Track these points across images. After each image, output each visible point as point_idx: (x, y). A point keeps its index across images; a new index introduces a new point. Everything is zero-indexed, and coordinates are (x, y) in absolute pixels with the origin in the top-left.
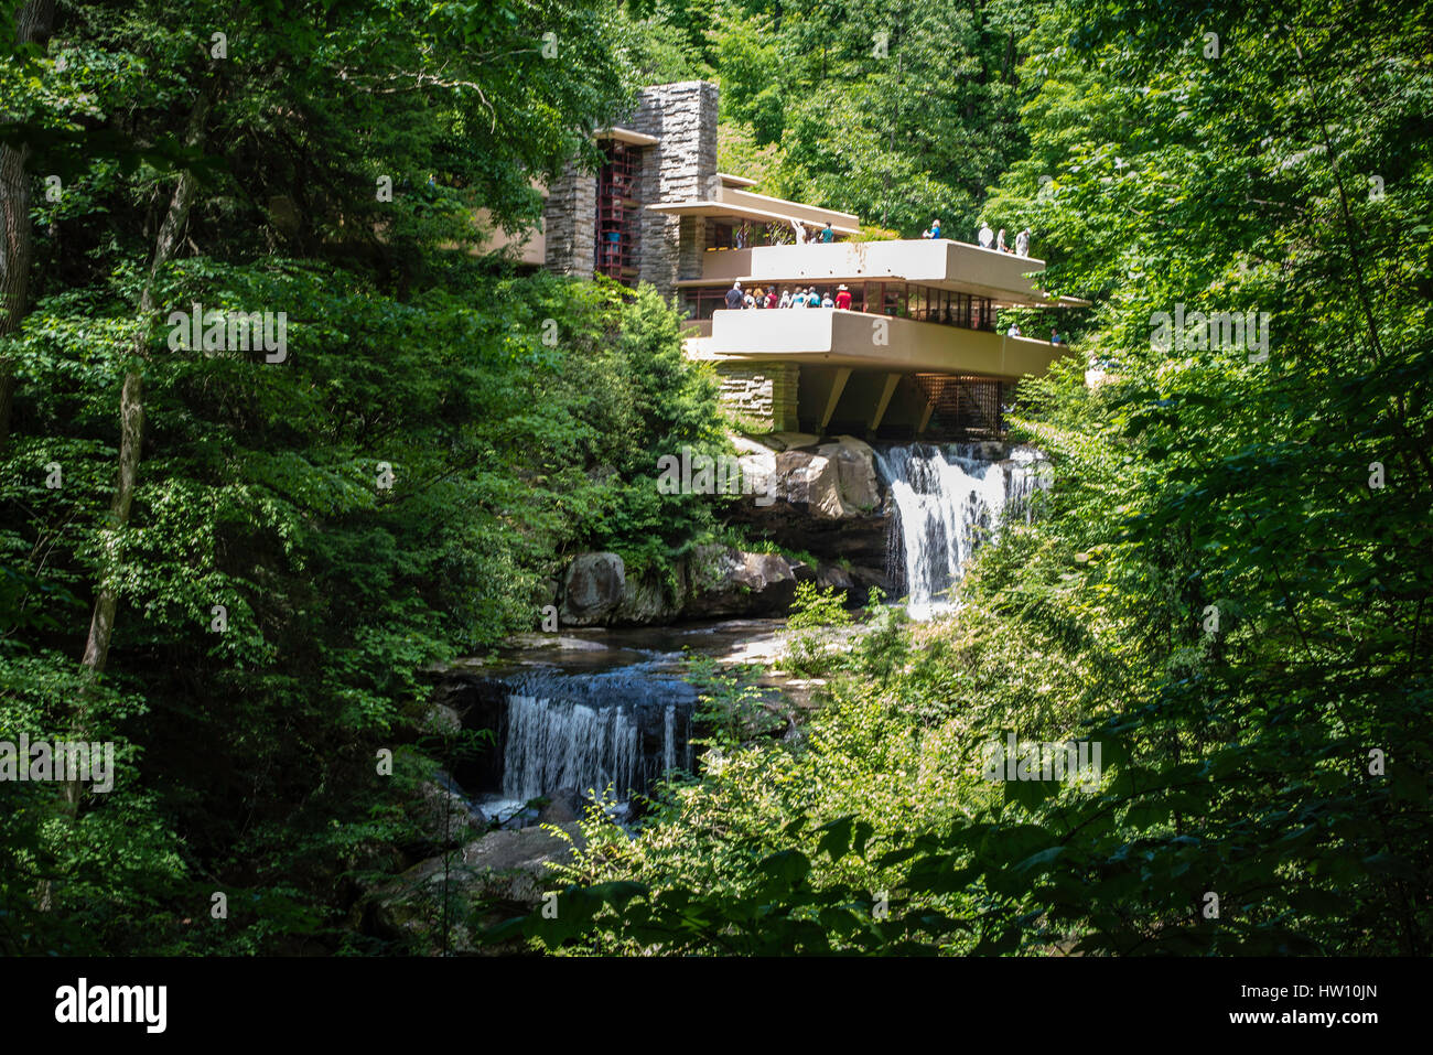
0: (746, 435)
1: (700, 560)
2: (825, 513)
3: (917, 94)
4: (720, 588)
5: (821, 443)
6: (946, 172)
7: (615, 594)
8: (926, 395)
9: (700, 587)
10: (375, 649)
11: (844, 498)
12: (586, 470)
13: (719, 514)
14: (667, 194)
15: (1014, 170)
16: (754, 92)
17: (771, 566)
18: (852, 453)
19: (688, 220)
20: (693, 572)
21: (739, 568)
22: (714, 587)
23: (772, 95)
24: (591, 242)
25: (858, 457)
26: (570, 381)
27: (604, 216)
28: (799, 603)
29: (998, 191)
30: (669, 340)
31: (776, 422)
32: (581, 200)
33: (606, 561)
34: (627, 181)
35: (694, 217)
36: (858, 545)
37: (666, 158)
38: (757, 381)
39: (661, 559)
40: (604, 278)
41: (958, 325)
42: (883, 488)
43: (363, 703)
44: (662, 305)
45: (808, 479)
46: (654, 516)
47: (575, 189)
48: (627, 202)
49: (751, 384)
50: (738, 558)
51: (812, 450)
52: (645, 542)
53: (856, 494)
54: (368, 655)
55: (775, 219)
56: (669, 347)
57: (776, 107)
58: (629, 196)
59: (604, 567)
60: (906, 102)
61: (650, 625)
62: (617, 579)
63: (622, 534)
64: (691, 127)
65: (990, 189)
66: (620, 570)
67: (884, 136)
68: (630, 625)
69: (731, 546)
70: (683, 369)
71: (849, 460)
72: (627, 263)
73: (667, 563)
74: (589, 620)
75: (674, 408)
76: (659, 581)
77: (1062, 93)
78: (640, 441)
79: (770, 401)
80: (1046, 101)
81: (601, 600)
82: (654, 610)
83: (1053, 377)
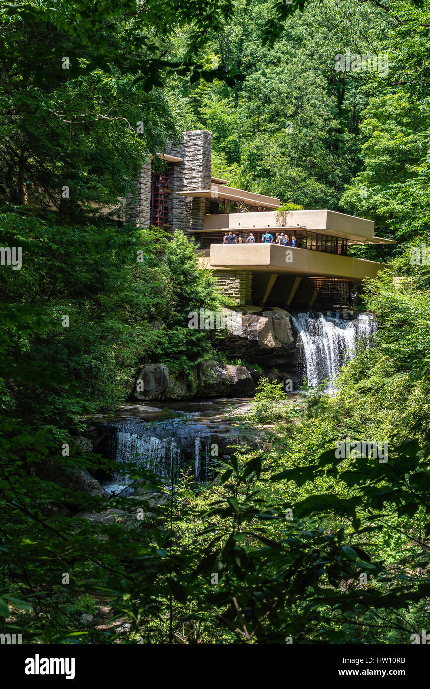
0: (226, 306)
1: (205, 367)
2: (266, 345)
3: (308, 138)
4: (215, 382)
5: (264, 310)
6: (322, 177)
7: (164, 384)
8: (314, 287)
9: (205, 382)
10: (59, 405)
11: (276, 338)
12: (149, 322)
13: (214, 346)
14: (186, 186)
15: (358, 176)
16: (225, 137)
17: (240, 372)
18: (279, 315)
19: (197, 200)
20: (201, 374)
21: (224, 372)
22: (211, 381)
23: (234, 138)
24: (148, 210)
25: (283, 318)
26: (141, 279)
27: (155, 197)
28: (260, 387)
29: (350, 187)
30: (190, 258)
31: (241, 300)
32: (144, 189)
33: (159, 368)
34: (166, 180)
35: (200, 198)
36: (282, 361)
37: (186, 168)
38: (231, 280)
39: (186, 367)
40: (156, 228)
41: (331, 252)
42: (295, 333)
43: (54, 432)
44: (186, 241)
45: (258, 328)
46: (183, 346)
47: (140, 184)
48: (166, 191)
49: (228, 281)
50: (223, 367)
51: (260, 314)
52: (178, 359)
53: (281, 336)
54: (55, 408)
55: (240, 199)
56: (190, 262)
57: (236, 145)
58: (167, 188)
59: (158, 371)
60: (302, 142)
61: (180, 400)
62: (165, 377)
63: (167, 355)
64: (198, 153)
65: (346, 186)
66: (166, 372)
67: (292, 159)
68: (171, 400)
69: (220, 361)
70: (196, 273)
71: (278, 319)
72: (166, 221)
73: (189, 369)
74: (150, 397)
75: (192, 293)
76: (185, 378)
77: (382, 138)
78: (176, 307)
79: (238, 290)
80: (374, 142)
81: (157, 387)
82: (183, 393)
83: (380, 278)
